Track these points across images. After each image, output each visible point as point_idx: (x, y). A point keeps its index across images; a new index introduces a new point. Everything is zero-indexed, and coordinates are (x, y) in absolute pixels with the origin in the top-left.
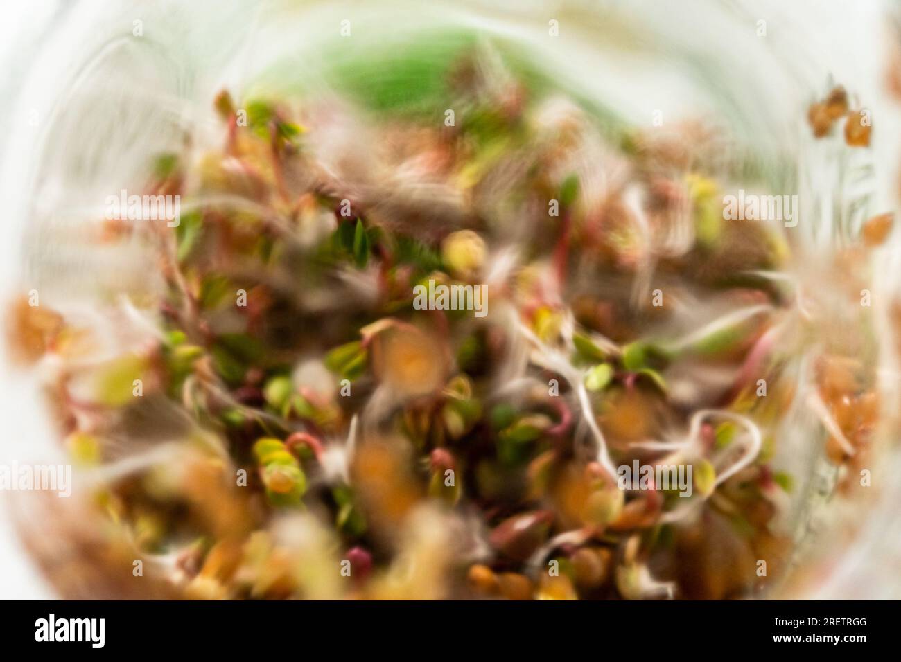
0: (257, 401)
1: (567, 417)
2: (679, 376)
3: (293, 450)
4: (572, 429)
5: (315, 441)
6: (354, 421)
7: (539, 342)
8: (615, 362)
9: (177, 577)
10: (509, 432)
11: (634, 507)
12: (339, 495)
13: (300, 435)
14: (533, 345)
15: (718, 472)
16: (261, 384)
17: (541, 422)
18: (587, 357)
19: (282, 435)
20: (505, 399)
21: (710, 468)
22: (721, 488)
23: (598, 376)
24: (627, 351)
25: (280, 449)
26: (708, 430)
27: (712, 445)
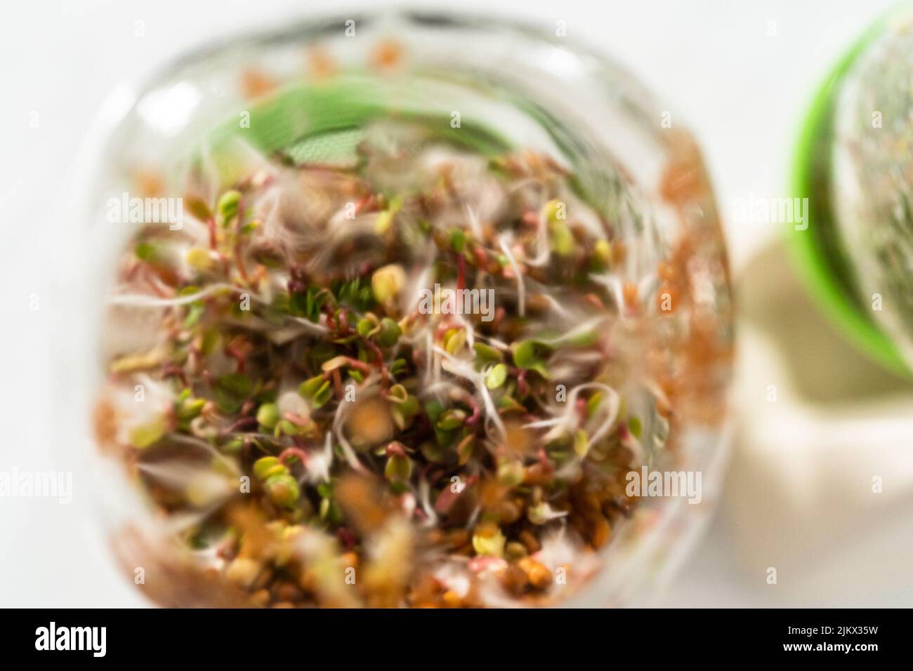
0: (252, 426)
1: (476, 411)
2: (558, 363)
3: (285, 462)
4: (482, 418)
5: (300, 452)
6: (329, 436)
7: (447, 354)
8: (508, 359)
9: (218, 564)
10: (439, 425)
11: (532, 469)
12: (321, 489)
13: (290, 451)
14: (443, 357)
15: (591, 435)
16: (254, 412)
17: (460, 414)
18: (486, 360)
19: (275, 451)
20: (432, 397)
21: (583, 434)
22: (596, 447)
23: (496, 375)
24: (516, 348)
25: (276, 463)
26: (582, 403)
27: (585, 415)
